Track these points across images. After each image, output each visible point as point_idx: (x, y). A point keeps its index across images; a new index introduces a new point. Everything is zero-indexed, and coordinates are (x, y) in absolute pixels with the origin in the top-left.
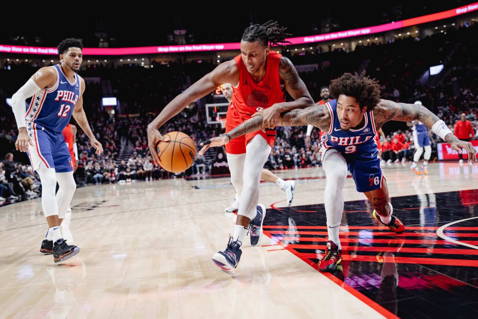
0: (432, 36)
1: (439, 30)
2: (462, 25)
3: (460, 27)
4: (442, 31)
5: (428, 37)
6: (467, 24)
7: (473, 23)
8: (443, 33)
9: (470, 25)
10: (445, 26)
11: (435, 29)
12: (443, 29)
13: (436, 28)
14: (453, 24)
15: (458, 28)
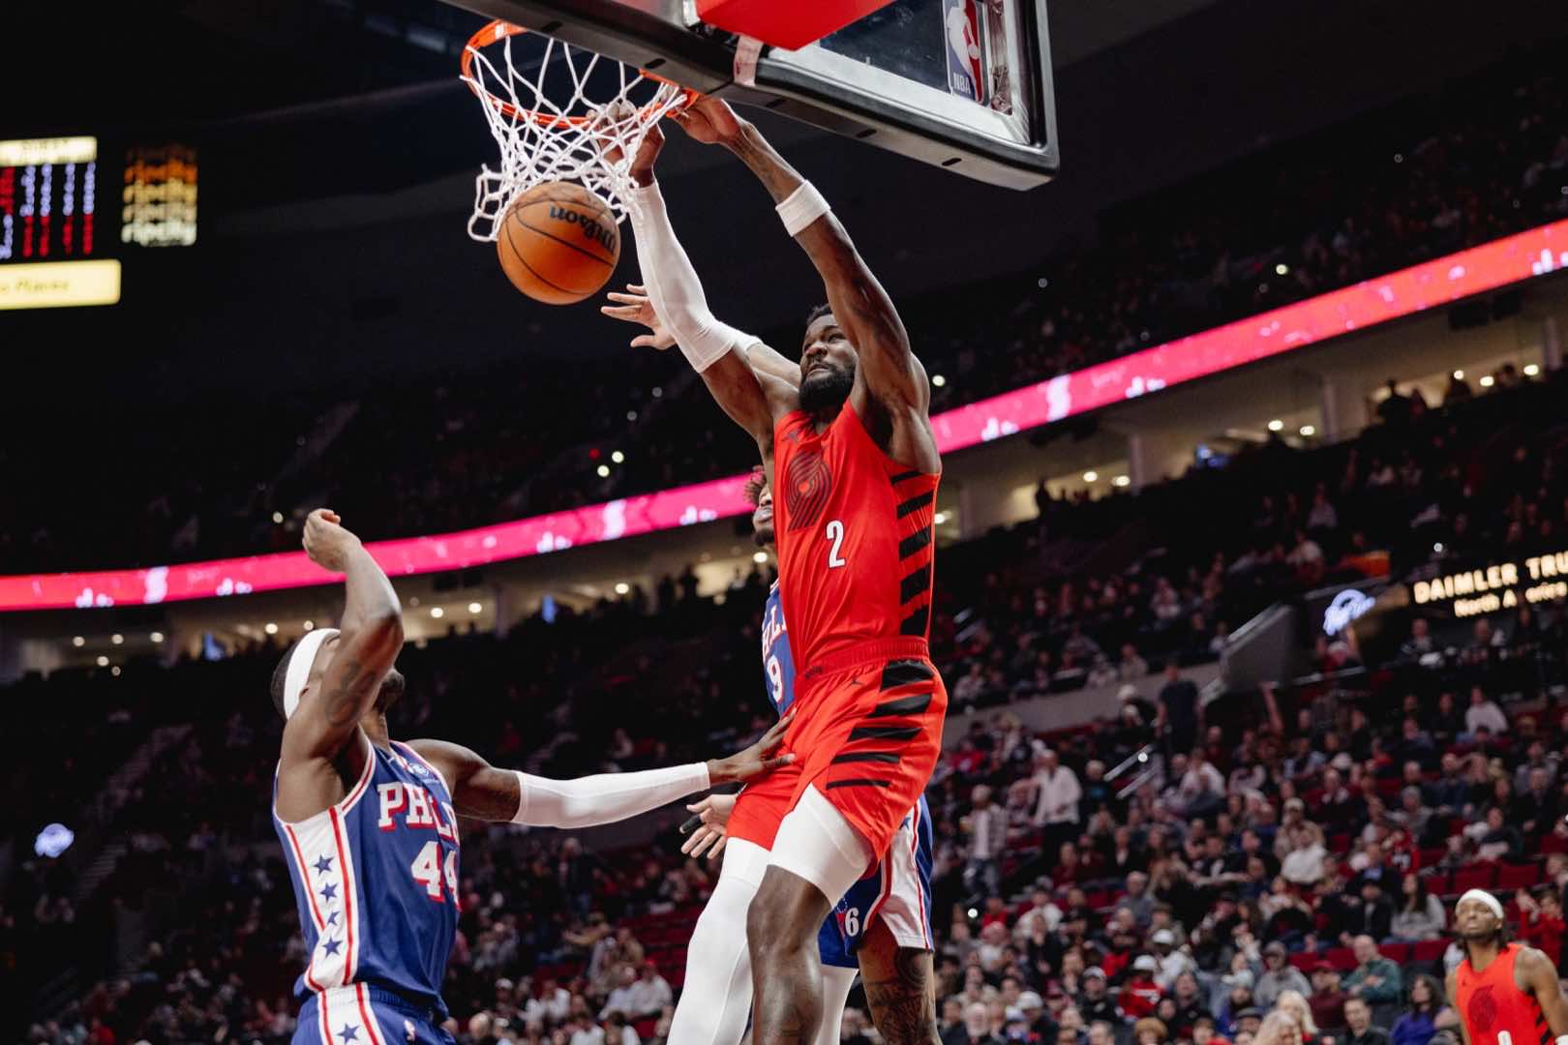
0: (55, 674)
1: (92, 652)
2: (195, 649)
3: (185, 656)
4: (103, 661)
5: (34, 676)
6: (218, 644)
7: (243, 645)
8: (109, 668)
9: (231, 651)
10: (118, 639)
11: (73, 645)
12: (111, 651)
13: (79, 641)
14: (157, 637)
15: (173, 657)
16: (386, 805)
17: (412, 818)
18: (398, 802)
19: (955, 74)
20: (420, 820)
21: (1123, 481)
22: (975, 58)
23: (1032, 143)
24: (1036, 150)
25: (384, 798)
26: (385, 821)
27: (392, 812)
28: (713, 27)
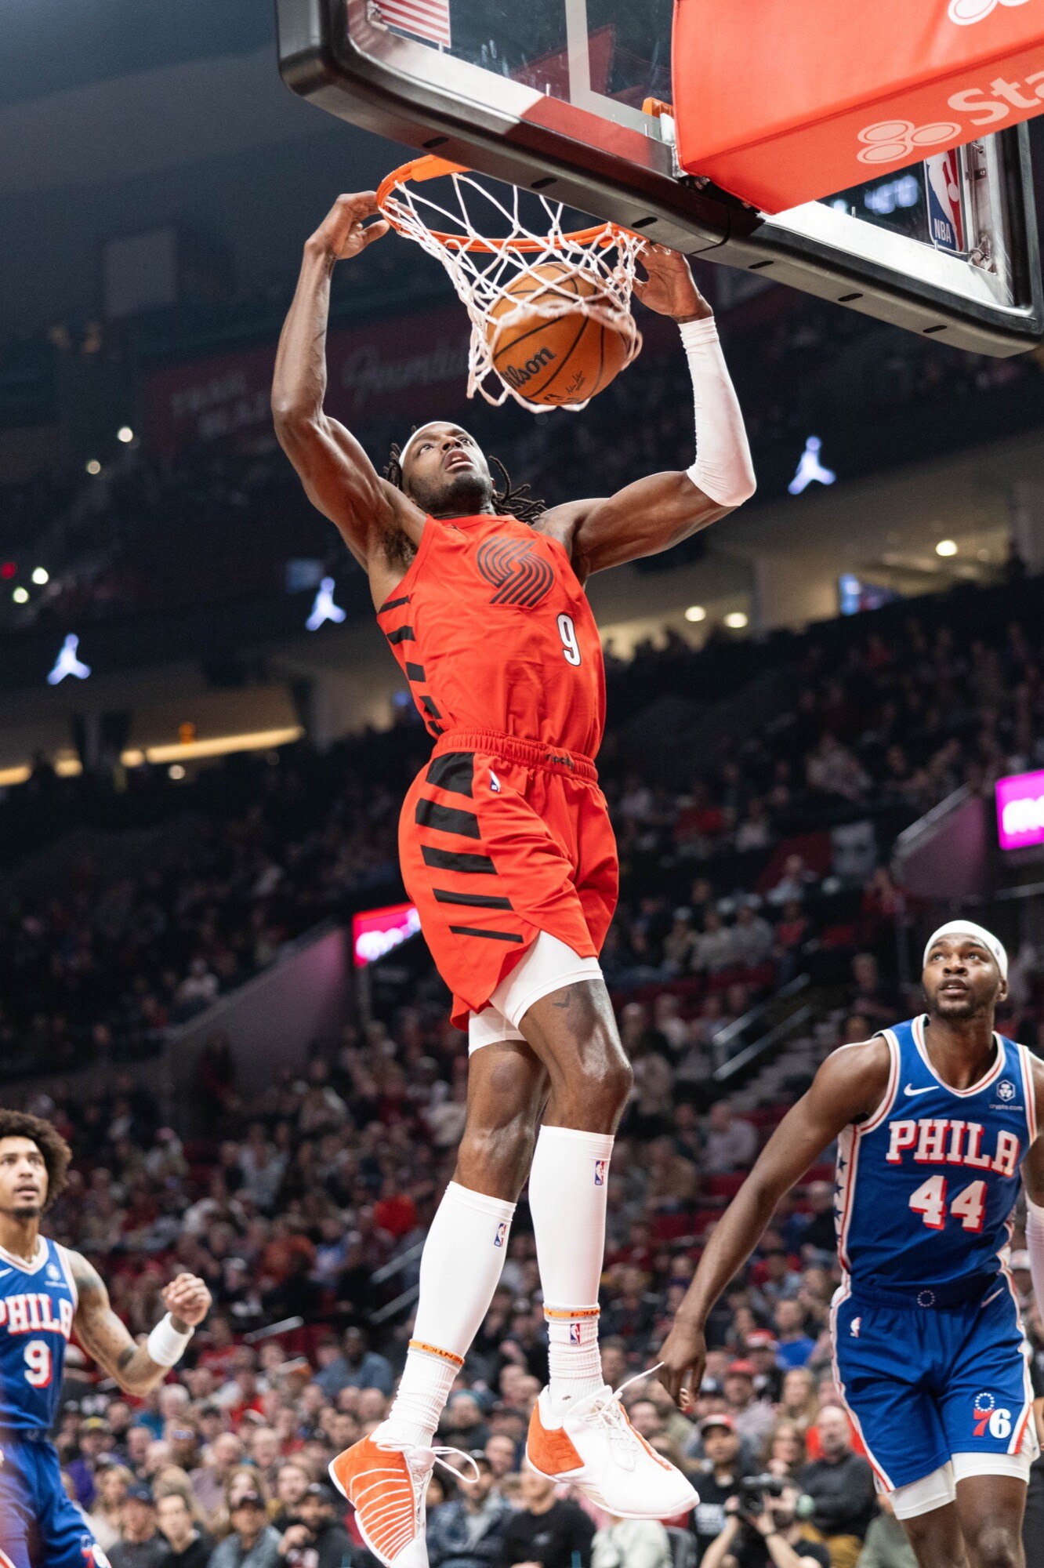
16: (896, 1141)
17: (921, 1155)
18: (908, 1140)
19: (935, 220)
20: (929, 1156)
21: (736, 621)
22: (955, 200)
23: (1017, 304)
24: (1023, 312)
25: (895, 1135)
26: (893, 1155)
27: (902, 1150)
28: (708, 180)
